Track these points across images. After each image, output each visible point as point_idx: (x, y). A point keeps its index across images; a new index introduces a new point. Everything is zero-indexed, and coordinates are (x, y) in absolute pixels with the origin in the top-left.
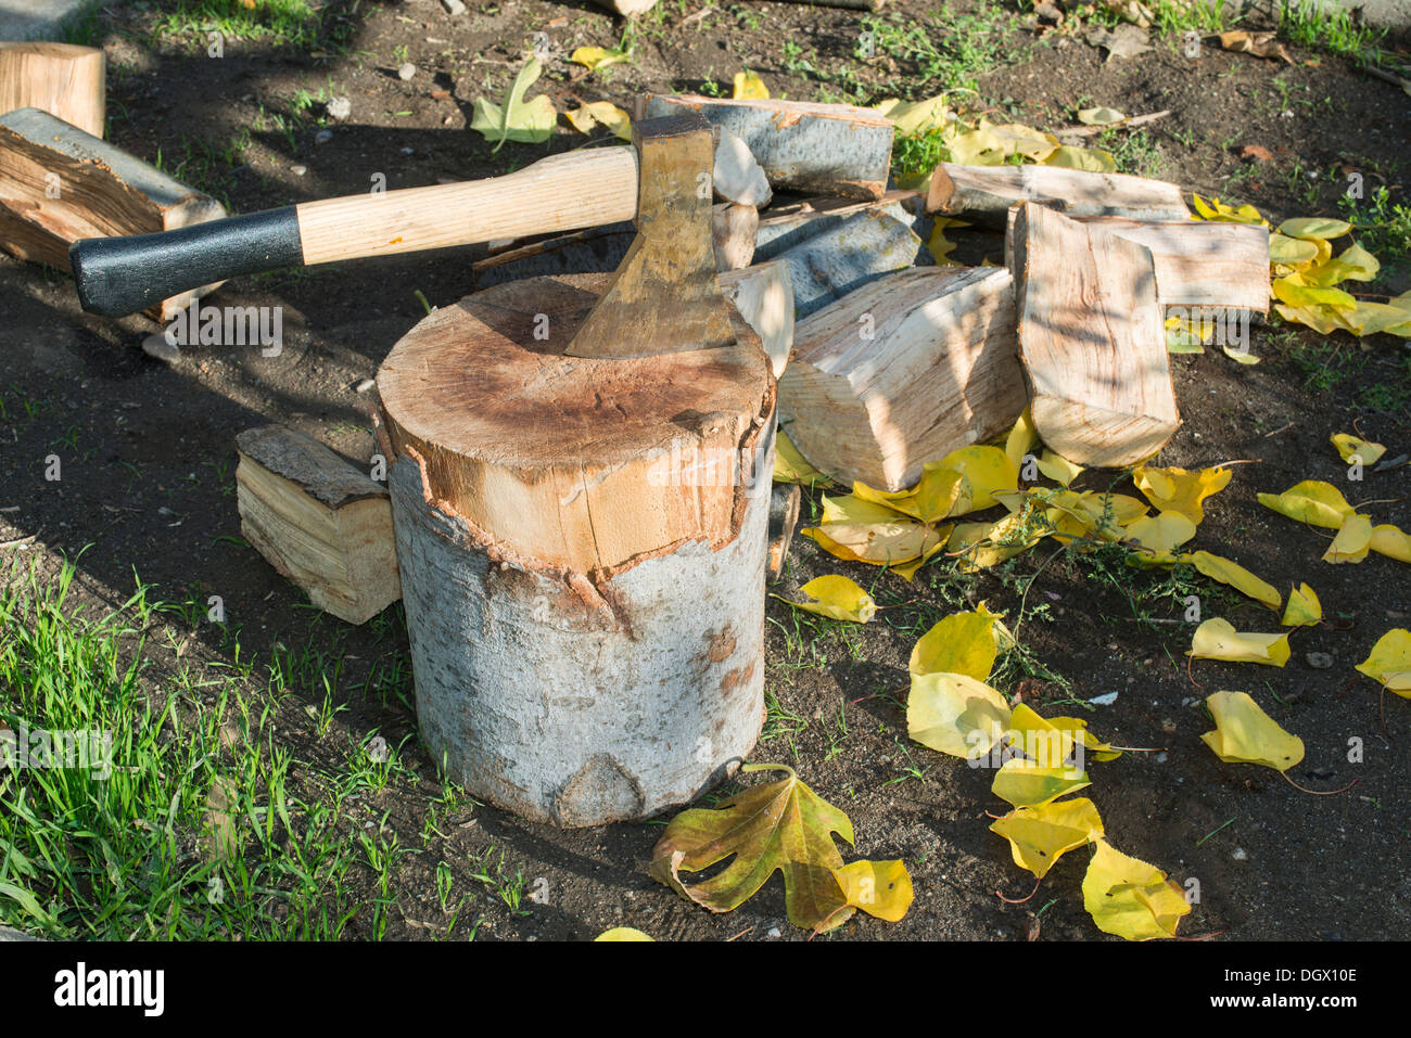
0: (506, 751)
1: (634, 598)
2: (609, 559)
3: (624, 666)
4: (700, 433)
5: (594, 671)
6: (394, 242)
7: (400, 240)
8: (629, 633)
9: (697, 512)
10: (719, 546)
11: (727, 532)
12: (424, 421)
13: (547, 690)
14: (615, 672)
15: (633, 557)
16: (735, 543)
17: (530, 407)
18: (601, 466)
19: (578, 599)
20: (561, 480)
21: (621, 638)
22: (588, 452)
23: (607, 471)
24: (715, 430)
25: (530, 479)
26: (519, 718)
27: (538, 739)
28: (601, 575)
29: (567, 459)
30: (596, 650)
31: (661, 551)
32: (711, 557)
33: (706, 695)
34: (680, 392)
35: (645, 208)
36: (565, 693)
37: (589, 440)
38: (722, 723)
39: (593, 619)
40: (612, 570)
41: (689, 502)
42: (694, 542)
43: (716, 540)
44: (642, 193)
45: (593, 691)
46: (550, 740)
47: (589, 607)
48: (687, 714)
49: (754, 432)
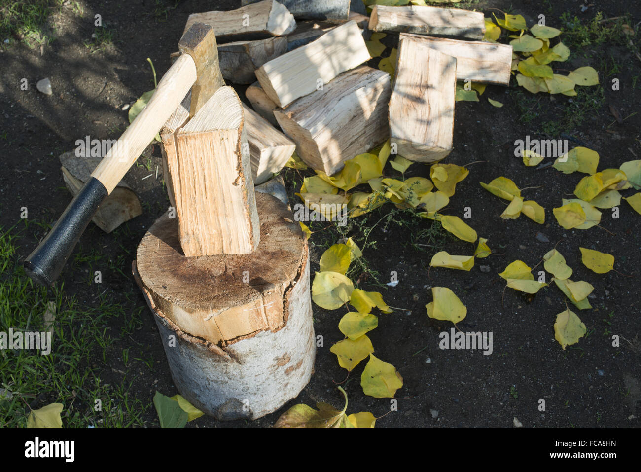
0: (196, 391)
1: (239, 352)
2: (228, 336)
3: (238, 371)
4: (263, 294)
5: (226, 373)
8: (239, 362)
9: (265, 320)
10: (277, 330)
11: (282, 323)
12: (151, 277)
13: (208, 377)
14: (235, 373)
15: (237, 337)
16: (286, 327)
17: (196, 272)
18: (219, 308)
19: (214, 353)
20: (202, 313)
21: (235, 364)
22: (214, 301)
23: (222, 310)
24: (270, 293)
25: (190, 312)
26: (199, 383)
27: (207, 391)
28: (224, 344)
29: (205, 304)
30: (225, 368)
31: (249, 336)
32: (273, 335)
33: (277, 377)
34: (261, 267)
36: (215, 378)
37: (217, 294)
38: (287, 384)
39: (221, 359)
40: (228, 342)
41: (260, 318)
42: (264, 331)
43: (276, 327)
45: (226, 379)
46: (212, 392)
47: (220, 356)
48: (269, 385)
49: (290, 289)
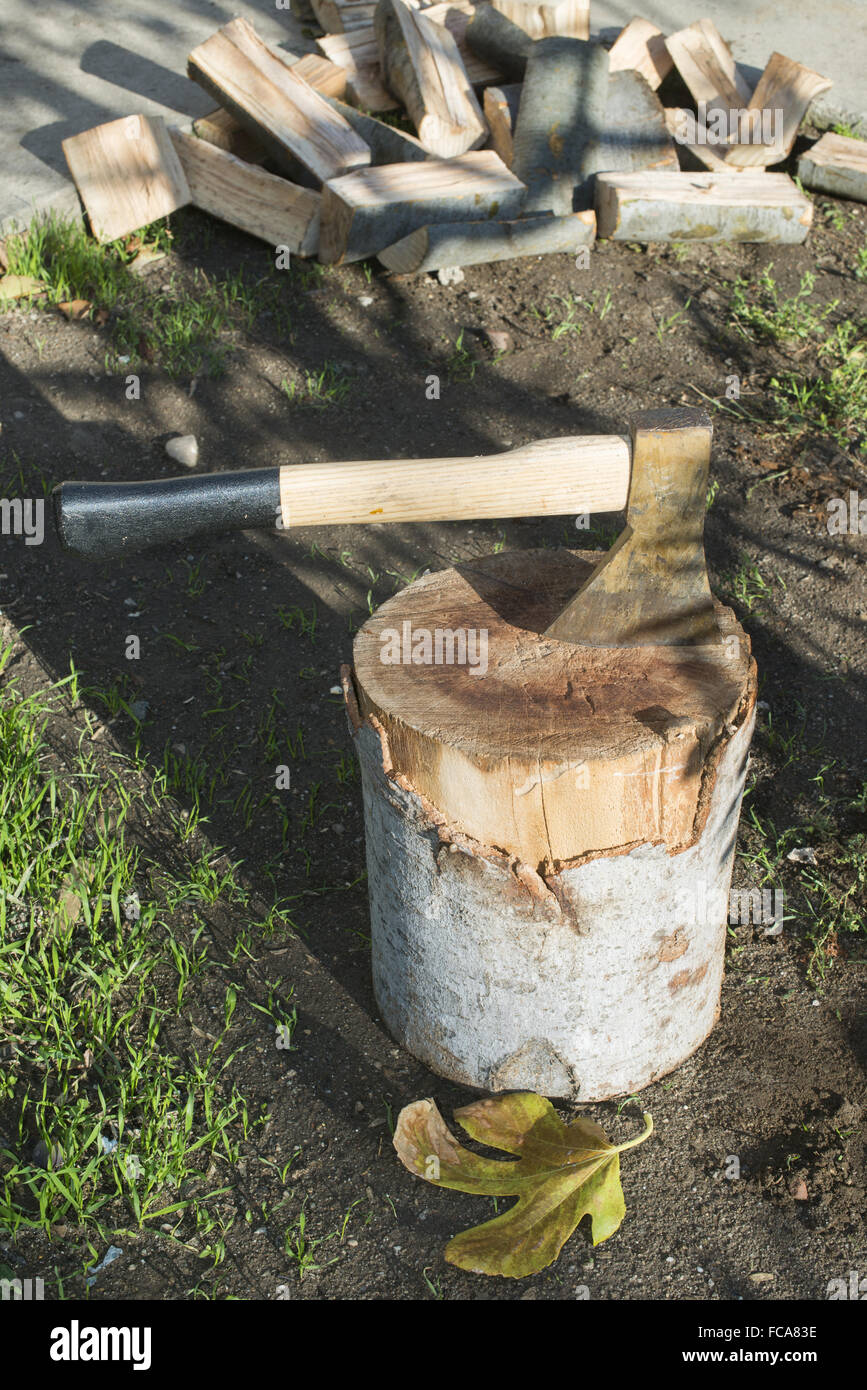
0: (447, 1021)
1: (583, 895)
2: (562, 852)
3: (568, 957)
4: (665, 738)
5: (538, 959)
6: (374, 513)
7: (380, 511)
8: (576, 926)
9: (657, 816)
10: (676, 850)
11: (688, 836)
12: (391, 692)
13: (490, 970)
14: (559, 962)
15: (586, 854)
16: (695, 848)
17: (500, 689)
18: (558, 760)
19: (524, 890)
20: (516, 770)
21: (566, 931)
22: (547, 745)
23: (564, 766)
24: (682, 737)
25: (486, 768)
26: (461, 993)
27: (478, 1015)
28: (550, 868)
29: (525, 750)
30: (540, 940)
31: (615, 851)
32: (668, 861)
33: (652, 993)
34: (654, 690)
35: (635, 500)
36: (507, 975)
37: (551, 732)
38: (668, 1020)
39: (538, 910)
40: (562, 864)
41: (647, 803)
42: (650, 845)
43: (675, 843)
44: (633, 485)
45: (535, 978)
46: (490, 1018)
47: (536, 898)
48: (630, 1010)
49: (724, 741)
